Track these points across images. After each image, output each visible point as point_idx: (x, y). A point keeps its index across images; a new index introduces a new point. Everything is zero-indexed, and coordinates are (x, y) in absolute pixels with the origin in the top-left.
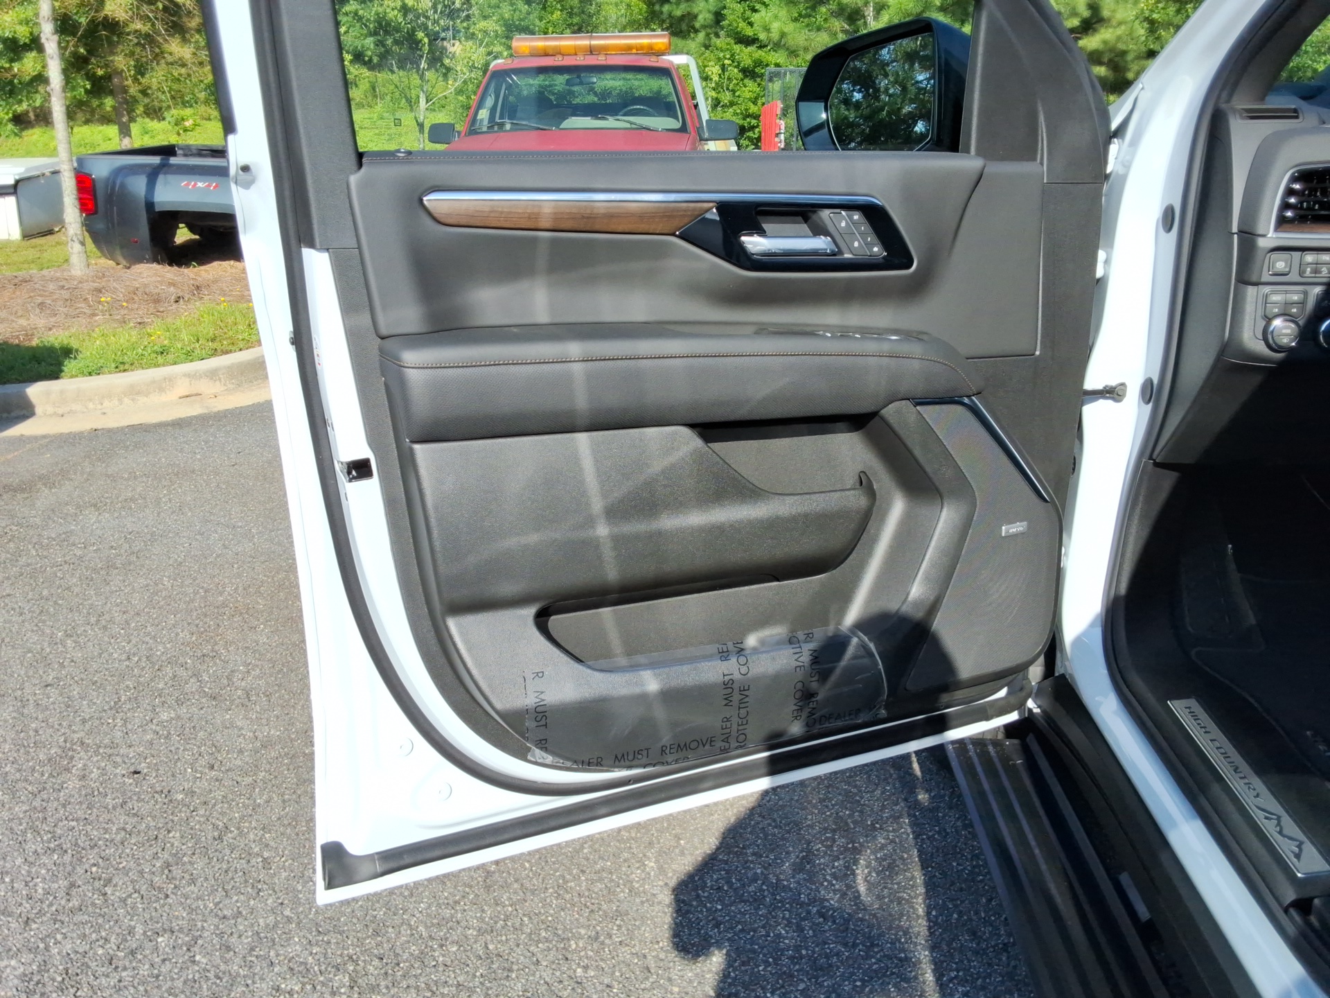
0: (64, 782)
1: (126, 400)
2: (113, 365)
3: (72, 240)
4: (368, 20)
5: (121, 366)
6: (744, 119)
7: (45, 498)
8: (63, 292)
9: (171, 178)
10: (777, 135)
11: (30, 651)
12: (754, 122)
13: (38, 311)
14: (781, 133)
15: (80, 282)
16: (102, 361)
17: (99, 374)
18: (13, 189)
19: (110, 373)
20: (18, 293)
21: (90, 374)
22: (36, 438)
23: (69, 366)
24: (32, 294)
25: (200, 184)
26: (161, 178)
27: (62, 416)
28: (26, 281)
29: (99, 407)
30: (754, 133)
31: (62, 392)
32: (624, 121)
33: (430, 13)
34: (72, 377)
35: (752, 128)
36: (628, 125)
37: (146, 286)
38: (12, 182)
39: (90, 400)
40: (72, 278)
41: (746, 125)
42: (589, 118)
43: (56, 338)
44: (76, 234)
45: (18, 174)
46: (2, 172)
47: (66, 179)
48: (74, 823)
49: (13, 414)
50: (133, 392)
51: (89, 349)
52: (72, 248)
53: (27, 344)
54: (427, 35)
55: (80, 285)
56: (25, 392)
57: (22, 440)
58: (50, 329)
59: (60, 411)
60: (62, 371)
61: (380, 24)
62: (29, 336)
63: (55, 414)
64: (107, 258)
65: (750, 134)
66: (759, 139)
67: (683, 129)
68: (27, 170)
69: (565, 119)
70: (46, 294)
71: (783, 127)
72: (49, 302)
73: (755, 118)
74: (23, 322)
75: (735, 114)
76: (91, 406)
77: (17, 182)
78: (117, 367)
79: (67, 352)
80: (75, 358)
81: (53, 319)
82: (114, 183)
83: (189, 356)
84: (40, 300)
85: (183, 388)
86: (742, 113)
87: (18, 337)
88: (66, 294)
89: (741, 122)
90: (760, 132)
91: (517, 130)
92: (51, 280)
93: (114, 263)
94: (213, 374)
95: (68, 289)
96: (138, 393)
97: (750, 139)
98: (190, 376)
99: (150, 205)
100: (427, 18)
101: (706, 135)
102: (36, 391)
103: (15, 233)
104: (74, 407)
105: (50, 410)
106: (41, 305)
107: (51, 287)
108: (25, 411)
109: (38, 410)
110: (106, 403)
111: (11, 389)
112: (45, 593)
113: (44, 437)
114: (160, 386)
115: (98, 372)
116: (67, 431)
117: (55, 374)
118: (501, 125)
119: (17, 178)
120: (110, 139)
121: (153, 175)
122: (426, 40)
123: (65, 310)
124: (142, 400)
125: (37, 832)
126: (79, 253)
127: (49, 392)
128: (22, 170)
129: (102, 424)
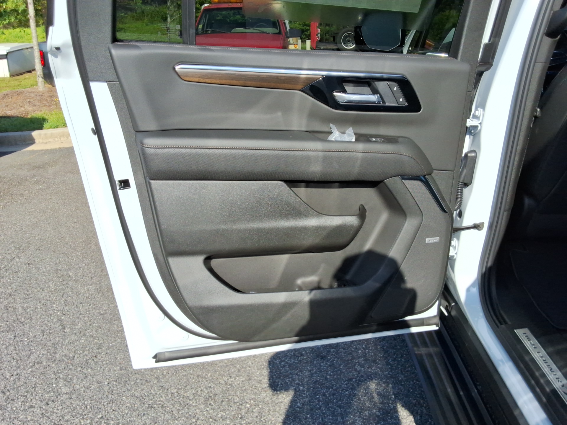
0: (90, 247)
2: (63, 125)
3: (39, 77)
6: (304, 27)
7: (51, 170)
8: (37, 97)
10: (317, 35)
11: (65, 214)
12: (307, 28)
13: (28, 104)
14: (318, 34)
15: (43, 93)
16: (58, 123)
17: (57, 128)
18: (5, 57)
19: (62, 127)
20: (19, 98)
21: (54, 128)
22: (39, 151)
23: (46, 125)
24: (25, 98)
27: (46, 143)
28: (22, 93)
29: (60, 140)
30: (308, 33)
31: (45, 134)
32: (257, 30)
34: (47, 129)
35: (307, 30)
36: (258, 31)
38: (6, 53)
39: (56, 137)
40: (39, 92)
41: (304, 29)
42: (243, 28)
43: (38, 114)
44: (40, 74)
45: (8, 50)
46: (1, 49)
47: (36, 52)
48: (98, 256)
49: (27, 143)
51: (52, 119)
52: (39, 80)
53: (26, 117)
55: (43, 95)
56: (31, 134)
57: (34, 152)
58: (34, 111)
59: (45, 142)
60: (43, 127)
62: (27, 114)
63: (43, 143)
64: (49, 84)
65: (306, 33)
66: (310, 35)
67: (280, 33)
68: (11, 48)
69: (233, 28)
70: (31, 98)
71: (319, 31)
72: (32, 101)
73: (308, 26)
74: (22, 109)
75: (300, 24)
76: (56, 139)
77: (8, 53)
78: (64, 125)
79: (44, 120)
80: (48, 122)
81: (34, 108)
84: (29, 100)
86: (302, 24)
87: (22, 114)
88: (38, 98)
89: (302, 28)
90: (310, 32)
91: (214, 33)
92: (32, 92)
93: (51, 86)
95: (39, 96)
97: (306, 35)
101: (289, 35)
102: (35, 134)
103: (7, 74)
104: (50, 140)
105: (41, 141)
106: (29, 102)
107: (32, 95)
108: (32, 141)
109: (36, 141)
110: (62, 139)
111: (25, 133)
112: (63, 198)
113: (42, 150)
115: (57, 127)
116: (50, 148)
117: (41, 128)
118: (207, 31)
119: (8, 52)
120: (29, 34)
123: (39, 104)
125: (86, 258)
126: (42, 82)
127: (40, 135)
128: (9, 48)
129: (62, 146)
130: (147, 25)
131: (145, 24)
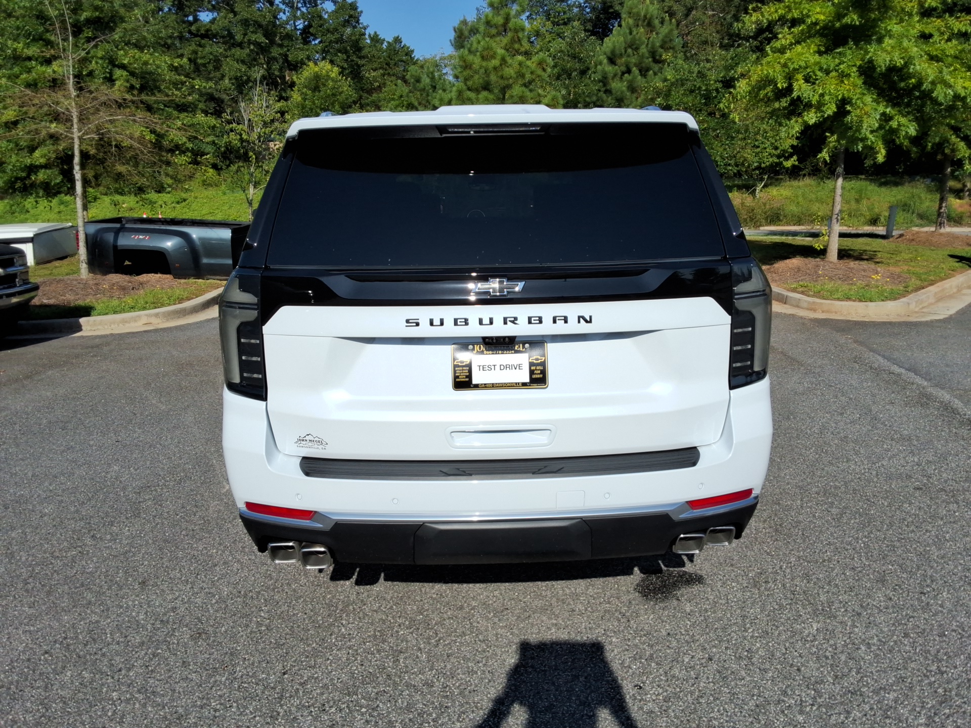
1: (121, 325)
2: (113, 312)
3: (81, 262)
4: (220, 146)
5: (115, 312)
9: (126, 234)
13: (70, 293)
16: (107, 310)
18: (31, 240)
19: (112, 314)
21: (103, 315)
22: (87, 337)
23: (93, 312)
25: (141, 237)
26: (121, 234)
27: (95, 330)
28: (60, 281)
31: (94, 321)
33: (257, 142)
34: (95, 316)
37: (118, 282)
38: (31, 236)
40: (82, 280)
43: (83, 302)
44: (85, 260)
45: (35, 232)
47: (81, 235)
49: (73, 330)
50: (124, 321)
51: (99, 307)
52: (81, 266)
54: (255, 154)
56: (78, 321)
57: (82, 337)
59: (93, 328)
60: (91, 314)
61: (227, 148)
62: (69, 302)
63: (91, 329)
68: (40, 229)
70: (72, 286)
72: (75, 289)
74: (63, 297)
76: (106, 327)
77: (35, 235)
79: (91, 307)
80: (95, 310)
81: (77, 296)
82: (97, 238)
83: (144, 308)
84: (70, 288)
85: (144, 320)
87: (64, 302)
88: (81, 286)
92: (71, 280)
94: (157, 315)
95: (82, 284)
96: (126, 322)
98: (148, 316)
99: (115, 247)
100: (254, 144)
102: (83, 321)
104: (100, 327)
105: (89, 328)
106: (71, 290)
107: (75, 283)
108: (79, 328)
109: (84, 327)
110: (113, 326)
111: (70, 320)
113: (91, 337)
114: (135, 319)
115: (107, 314)
116: (100, 334)
117: (89, 315)
121: (117, 232)
122: (254, 157)
124: (127, 325)
126: (85, 268)
127: (88, 321)
128: (36, 229)
129: (113, 332)
130: (225, 194)
131: (220, 193)
